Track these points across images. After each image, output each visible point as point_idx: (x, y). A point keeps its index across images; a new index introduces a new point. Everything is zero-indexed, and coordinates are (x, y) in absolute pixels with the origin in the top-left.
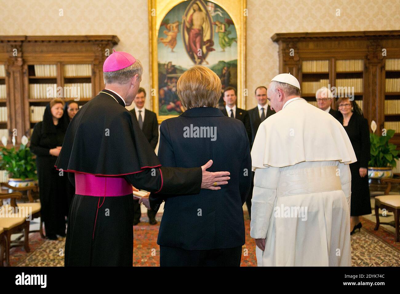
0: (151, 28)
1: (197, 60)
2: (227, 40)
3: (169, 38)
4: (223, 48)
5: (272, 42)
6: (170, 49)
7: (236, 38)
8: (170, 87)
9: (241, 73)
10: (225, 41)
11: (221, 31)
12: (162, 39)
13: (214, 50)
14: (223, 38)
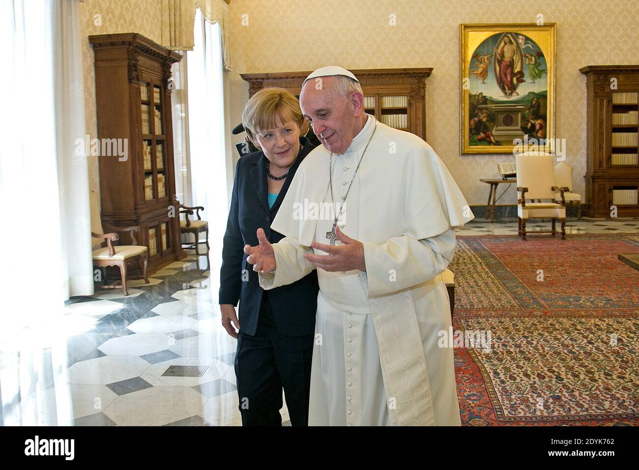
0: (463, 60)
1: (507, 91)
2: (537, 71)
3: (480, 70)
4: (533, 80)
5: (581, 74)
6: (480, 81)
7: (547, 69)
8: (481, 118)
9: (550, 104)
10: (535, 72)
11: (531, 63)
12: (474, 71)
13: (525, 81)
14: (533, 70)
